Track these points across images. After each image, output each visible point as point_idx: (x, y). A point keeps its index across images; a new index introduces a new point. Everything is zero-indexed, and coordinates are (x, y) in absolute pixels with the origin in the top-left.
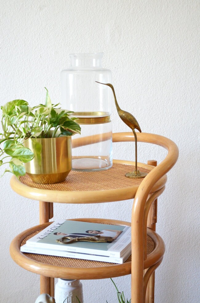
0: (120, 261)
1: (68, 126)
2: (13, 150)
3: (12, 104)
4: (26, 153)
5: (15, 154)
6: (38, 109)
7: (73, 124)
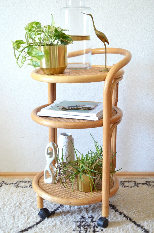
0: (96, 119)
1: (65, 39)
2: (32, 52)
3: (31, 24)
4: (40, 54)
5: (33, 55)
6: (47, 29)
7: (68, 38)
